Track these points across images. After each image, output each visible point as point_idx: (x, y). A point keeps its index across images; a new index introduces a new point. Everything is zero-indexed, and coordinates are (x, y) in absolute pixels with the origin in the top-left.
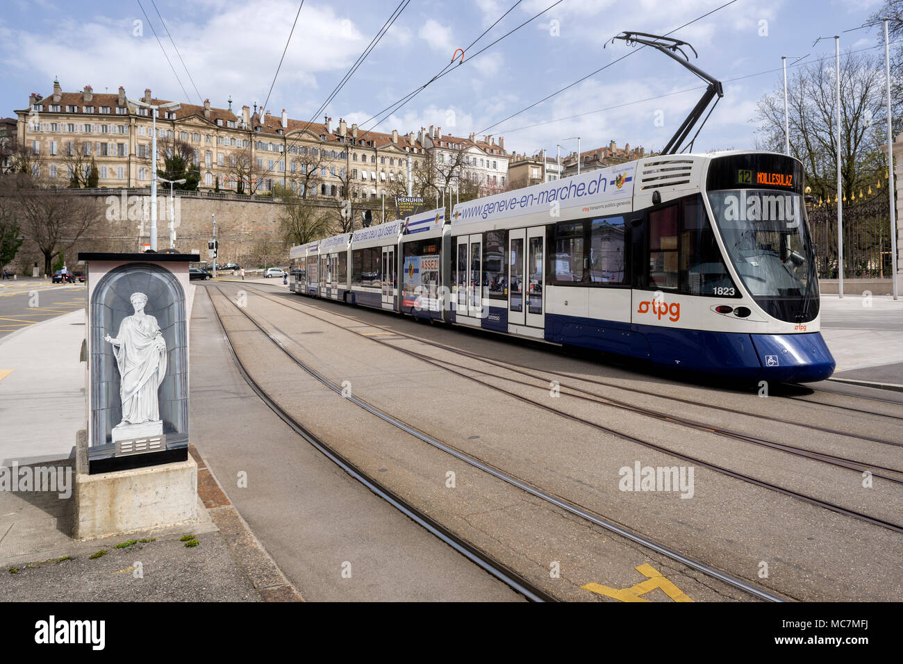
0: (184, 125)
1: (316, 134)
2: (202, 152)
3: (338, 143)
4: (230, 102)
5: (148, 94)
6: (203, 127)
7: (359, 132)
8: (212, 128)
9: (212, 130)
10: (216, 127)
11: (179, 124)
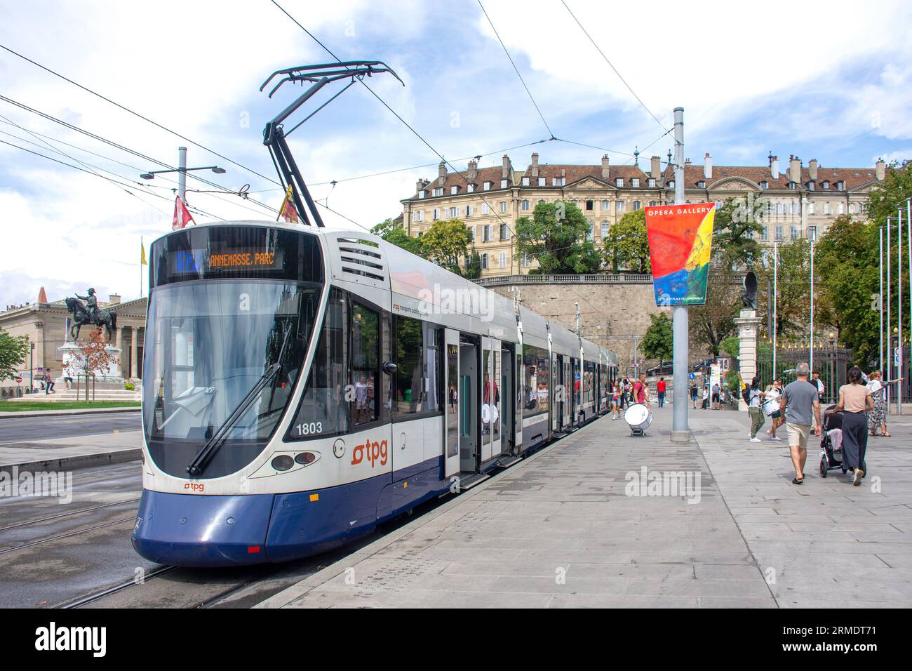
0: (575, 191)
1: (752, 182)
2: (598, 224)
3: (787, 191)
4: (636, 154)
5: (535, 159)
6: (598, 191)
7: (820, 170)
8: (609, 191)
9: (610, 194)
10: (615, 189)
11: (569, 191)
